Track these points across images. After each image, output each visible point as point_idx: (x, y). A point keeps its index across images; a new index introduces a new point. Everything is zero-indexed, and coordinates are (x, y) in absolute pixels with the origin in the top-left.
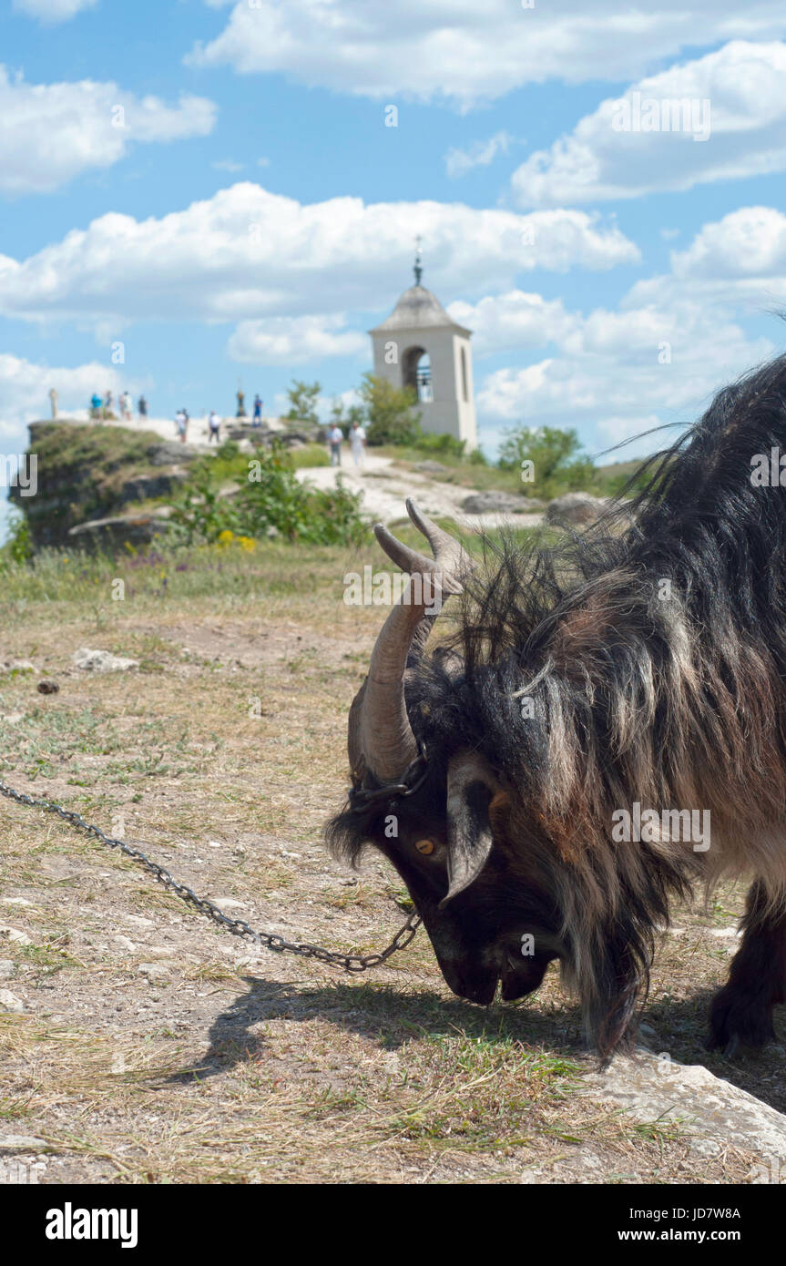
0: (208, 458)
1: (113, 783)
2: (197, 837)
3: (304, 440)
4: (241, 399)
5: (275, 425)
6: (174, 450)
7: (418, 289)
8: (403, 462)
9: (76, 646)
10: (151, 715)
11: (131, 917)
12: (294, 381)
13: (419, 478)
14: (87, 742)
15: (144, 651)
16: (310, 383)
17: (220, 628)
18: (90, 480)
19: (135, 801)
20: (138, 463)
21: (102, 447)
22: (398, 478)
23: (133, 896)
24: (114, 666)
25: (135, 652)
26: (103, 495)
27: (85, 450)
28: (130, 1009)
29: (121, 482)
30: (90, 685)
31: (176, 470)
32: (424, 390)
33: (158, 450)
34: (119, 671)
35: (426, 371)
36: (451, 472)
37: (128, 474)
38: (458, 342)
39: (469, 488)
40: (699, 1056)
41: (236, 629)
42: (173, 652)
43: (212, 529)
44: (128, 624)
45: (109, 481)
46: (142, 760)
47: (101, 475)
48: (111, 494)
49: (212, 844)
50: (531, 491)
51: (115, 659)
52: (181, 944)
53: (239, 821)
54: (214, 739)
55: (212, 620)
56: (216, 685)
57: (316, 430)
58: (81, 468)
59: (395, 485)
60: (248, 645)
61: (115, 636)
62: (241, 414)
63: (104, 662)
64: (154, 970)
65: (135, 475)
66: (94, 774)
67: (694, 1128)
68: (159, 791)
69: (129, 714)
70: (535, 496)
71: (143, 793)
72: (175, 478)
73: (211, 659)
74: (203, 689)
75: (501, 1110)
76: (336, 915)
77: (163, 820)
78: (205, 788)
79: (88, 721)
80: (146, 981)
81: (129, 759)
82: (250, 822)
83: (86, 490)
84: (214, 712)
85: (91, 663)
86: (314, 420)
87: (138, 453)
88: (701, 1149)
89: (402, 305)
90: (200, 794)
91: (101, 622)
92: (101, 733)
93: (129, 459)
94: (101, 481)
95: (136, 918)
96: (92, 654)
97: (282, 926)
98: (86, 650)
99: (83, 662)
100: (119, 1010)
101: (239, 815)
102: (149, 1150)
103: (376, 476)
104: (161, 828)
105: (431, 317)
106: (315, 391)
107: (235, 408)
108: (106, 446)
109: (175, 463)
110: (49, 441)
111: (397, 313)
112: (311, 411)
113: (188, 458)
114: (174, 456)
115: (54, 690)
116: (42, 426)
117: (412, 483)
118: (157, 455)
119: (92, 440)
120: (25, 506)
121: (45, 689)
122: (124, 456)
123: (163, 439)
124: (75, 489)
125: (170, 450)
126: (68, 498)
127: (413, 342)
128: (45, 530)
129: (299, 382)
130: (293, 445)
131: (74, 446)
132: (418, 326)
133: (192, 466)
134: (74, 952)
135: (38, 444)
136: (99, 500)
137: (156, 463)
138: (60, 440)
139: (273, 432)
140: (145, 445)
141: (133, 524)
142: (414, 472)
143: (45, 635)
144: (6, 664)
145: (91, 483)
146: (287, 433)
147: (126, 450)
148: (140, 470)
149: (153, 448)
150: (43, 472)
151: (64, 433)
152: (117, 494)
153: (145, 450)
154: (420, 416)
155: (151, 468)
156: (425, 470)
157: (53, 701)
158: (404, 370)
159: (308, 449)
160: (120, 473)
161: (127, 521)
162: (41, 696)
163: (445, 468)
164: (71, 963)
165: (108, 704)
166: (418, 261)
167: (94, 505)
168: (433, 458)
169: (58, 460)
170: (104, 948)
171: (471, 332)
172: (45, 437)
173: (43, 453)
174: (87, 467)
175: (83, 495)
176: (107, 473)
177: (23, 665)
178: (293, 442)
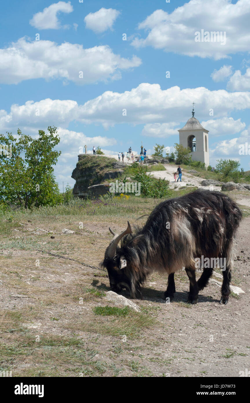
0: (129, 167)
3: (158, 162)
4: (142, 149)
5: (150, 157)
6: (120, 164)
7: (193, 118)
8: (185, 170)
10: (71, 243)
12: (156, 144)
13: (189, 175)
16: (161, 145)
17: (96, 224)
18: (95, 172)
21: (99, 163)
23: (52, 272)
26: (99, 175)
27: (94, 163)
29: (104, 173)
31: (120, 170)
32: (194, 148)
33: (115, 164)
34: (71, 234)
35: (195, 142)
36: (199, 173)
37: (107, 171)
38: (205, 134)
39: (204, 178)
41: (100, 225)
42: (84, 230)
45: (101, 172)
47: (99, 171)
48: (101, 176)
49: (69, 265)
50: (222, 180)
51: (71, 231)
52: (57, 279)
54: (79, 248)
55: (95, 222)
57: (161, 159)
58: (93, 168)
60: (102, 228)
61: (72, 226)
62: (141, 153)
63: (68, 232)
65: (108, 171)
67: (116, 302)
69: (66, 243)
70: (223, 181)
72: (119, 172)
73: (92, 231)
79: (58, 244)
80: (49, 282)
83: (94, 175)
85: (65, 232)
86: (161, 156)
87: (109, 164)
89: (188, 123)
91: (70, 222)
92: (59, 247)
93: (107, 166)
98: (65, 229)
105: (197, 127)
106: (162, 148)
107: (140, 151)
108: (100, 162)
109: (120, 168)
110: (84, 160)
111: (187, 125)
112: (161, 153)
113: (124, 167)
114: (120, 166)
115: (54, 238)
116: (82, 156)
117: (187, 176)
118: (115, 166)
119: (96, 160)
120: (76, 179)
121: (52, 238)
122: (105, 165)
123: (117, 161)
124: (91, 175)
125: (119, 164)
126: (89, 177)
127: (191, 134)
128: (82, 186)
129: (158, 144)
130: (154, 163)
131: (91, 162)
132: (193, 129)
133: (125, 169)
134: (40, 279)
135: (80, 161)
136: (98, 178)
137: (115, 167)
138: (87, 160)
139: (149, 160)
140: (112, 162)
141: (106, 186)
142: (188, 173)
143: (58, 225)
144: (48, 231)
145: (96, 173)
146: (153, 160)
147: (106, 164)
148: (110, 169)
149: (114, 163)
150: (82, 170)
151: (88, 158)
152: (103, 177)
153: (112, 164)
154: (191, 156)
155: (113, 169)
156: (192, 172)
157: (53, 240)
158: (188, 142)
159: (159, 165)
160: (104, 170)
161: (104, 185)
162: (51, 239)
163: (198, 172)
164: (39, 280)
165: (63, 241)
166: (193, 110)
167: (96, 180)
168: (194, 169)
169: (87, 166)
170: (45, 278)
171: (209, 131)
172: (83, 159)
173: (82, 164)
174: (95, 168)
175: (93, 177)
176: (100, 170)
177: (51, 232)
178: (154, 162)
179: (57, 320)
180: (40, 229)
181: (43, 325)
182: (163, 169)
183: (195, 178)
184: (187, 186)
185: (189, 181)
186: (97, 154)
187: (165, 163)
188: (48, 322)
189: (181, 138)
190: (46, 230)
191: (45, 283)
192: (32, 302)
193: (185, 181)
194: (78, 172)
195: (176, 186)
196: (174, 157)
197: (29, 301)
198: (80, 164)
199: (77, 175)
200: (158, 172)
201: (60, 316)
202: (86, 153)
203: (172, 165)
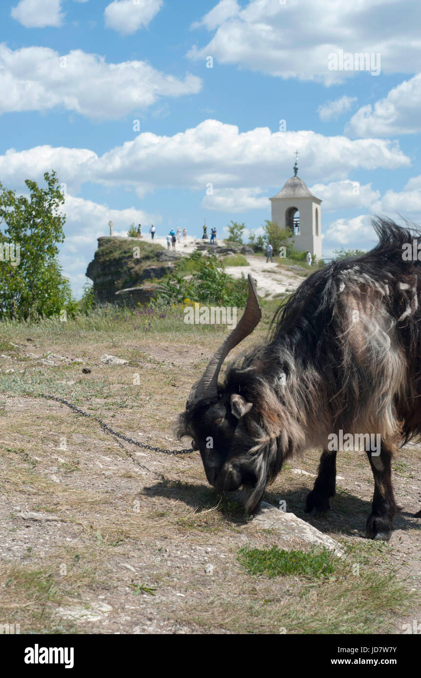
0: (187, 259)
1: (106, 410)
2: (134, 431)
3: (234, 252)
4: (205, 230)
5: (221, 243)
6: (170, 254)
7: (295, 178)
8: (283, 265)
9: (103, 353)
10: (128, 384)
11: (104, 457)
12: (232, 222)
13: (290, 273)
14: (99, 394)
15: (132, 356)
16: (240, 223)
17: (167, 348)
18: (127, 267)
19: (112, 417)
20: (151, 260)
21: (133, 251)
22: (280, 273)
23: (105, 450)
24: (118, 363)
25: (128, 357)
26: (133, 273)
27: (125, 252)
28: (96, 485)
29: (142, 269)
30: (105, 371)
31: (170, 264)
32: (296, 229)
33: (162, 254)
34: (120, 365)
35: (297, 218)
36: (306, 271)
37: (146, 265)
38: (315, 205)
40: (301, 514)
41: (174, 348)
42: (144, 358)
43: (180, 297)
44: (126, 344)
45: (137, 268)
46: (119, 401)
47: (133, 265)
48: (137, 274)
49: (140, 434)
51: (119, 360)
52: (120, 467)
53: (151, 426)
54: (150, 395)
55: (164, 344)
56: (158, 373)
57: (241, 247)
58: (123, 261)
59: (278, 277)
60: (179, 356)
61: (120, 349)
62: (204, 237)
63: (114, 361)
64: (107, 473)
65: (149, 266)
66: (98, 406)
67: (283, 531)
68: (123, 413)
69: (119, 383)
71: (116, 414)
72: (169, 268)
73: (161, 361)
74: (153, 374)
75: (216, 520)
76: (180, 461)
77: (122, 424)
78: (141, 413)
79: (101, 385)
80: (104, 477)
81: (114, 401)
82: (155, 427)
83: (125, 272)
84: (154, 384)
85: (108, 361)
86: (240, 242)
87: (151, 255)
88: (284, 538)
89: (287, 186)
90: (139, 416)
91: (114, 343)
92: (105, 390)
93: (147, 258)
94: (133, 268)
95: (105, 458)
96: (109, 357)
97: (159, 463)
98: (106, 355)
99: (104, 360)
100: (93, 485)
101: (152, 424)
102: (95, 523)
103: (269, 272)
104: (121, 427)
105: (302, 193)
106: (242, 228)
107: (202, 234)
109: (170, 261)
110: (108, 247)
111: (284, 190)
112: (239, 237)
113: (176, 258)
114: (169, 257)
115: (89, 372)
116: (104, 239)
117: (287, 276)
118: (161, 256)
119: (128, 247)
120: (94, 279)
121: (85, 371)
122: (145, 256)
123: (164, 248)
124: (119, 272)
125: (168, 254)
126: (116, 277)
127: (292, 204)
128: (104, 291)
129: (234, 222)
130: (229, 254)
131: (120, 250)
132: (295, 197)
133: (178, 262)
134: (80, 466)
135: (102, 248)
136: (131, 277)
137: (160, 260)
138: (113, 247)
139: (219, 247)
140: (155, 251)
141: (147, 291)
142: (289, 270)
143: (90, 347)
144: (72, 360)
145: (128, 269)
146: (226, 248)
147: (146, 253)
148: (152, 263)
149: (159, 252)
150: (104, 263)
151: (115, 243)
152: (140, 275)
153: (155, 253)
154: (293, 242)
155: (158, 263)
156: (294, 269)
157: (88, 376)
158: (286, 218)
159: (237, 257)
160: (142, 264)
161: (144, 289)
162: (84, 374)
163: (304, 269)
164: (78, 470)
165: (111, 379)
166: (296, 164)
167: (128, 280)
168: (298, 264)
169: (112, 257)
170: (91, 466)
171: (321, 201)
172: (106, 245)
173: (105, 253)
174: (126, 260)
175: (123, 275)
176: (136, 264)
177: (80, 360)
178: (229, 252)
179: (151, 592)
180: (55, 355)
181: (115, 612)
182: (244, 264)
183: (299, 279)
184: (287, 293)
185: (290, 285)
186: (131, 236)
187: (246, 253)
188: (127, 601)
189: (274, 211)
190: (67, 358)
191: (96, 479)
192: (74, 536)
193: (283, 284)
194: (98, 267)
195: (269, 292)
196: (262, 244)
197: (65, 532)
198: (101, 253)
199: (95, 272)
200: (236, 268)
201: (157, 579)
202: (112, 235)
203: (260, 257)
